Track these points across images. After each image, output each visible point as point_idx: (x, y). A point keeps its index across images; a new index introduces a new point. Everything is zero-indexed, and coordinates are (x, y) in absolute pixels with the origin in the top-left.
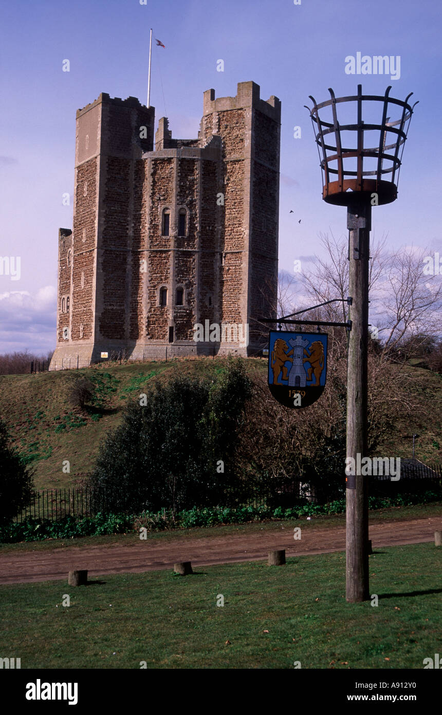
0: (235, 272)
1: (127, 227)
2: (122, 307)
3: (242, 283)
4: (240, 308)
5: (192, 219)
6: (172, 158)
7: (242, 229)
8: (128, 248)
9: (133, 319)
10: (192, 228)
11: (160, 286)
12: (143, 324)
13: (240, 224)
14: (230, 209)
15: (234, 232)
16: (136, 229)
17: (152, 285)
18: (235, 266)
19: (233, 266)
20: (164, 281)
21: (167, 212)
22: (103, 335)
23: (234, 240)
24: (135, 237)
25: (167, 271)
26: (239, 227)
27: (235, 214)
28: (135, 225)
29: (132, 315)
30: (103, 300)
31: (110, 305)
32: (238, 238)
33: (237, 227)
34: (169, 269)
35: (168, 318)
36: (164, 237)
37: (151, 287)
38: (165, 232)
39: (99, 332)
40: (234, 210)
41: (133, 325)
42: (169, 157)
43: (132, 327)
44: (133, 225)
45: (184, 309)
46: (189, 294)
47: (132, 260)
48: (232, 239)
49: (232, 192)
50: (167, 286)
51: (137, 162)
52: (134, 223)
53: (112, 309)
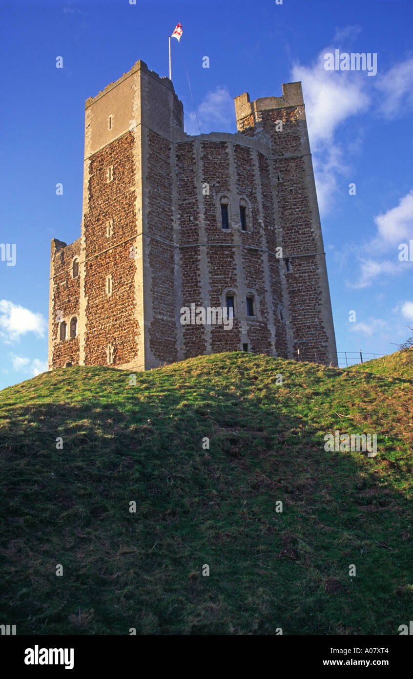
0: (309, 279)
1: (172, 217)
2: (173, 319)
3: (321, 292)
4: (323, 322)
5: (255, 212)
6: (226, 143)
7: (312, 230)
8: (175, 244)
9: (187, 335)
10: (255, 222)
11: (225, 291)
12: (206, 341)
13: (307, 224)
14: (291, 209)
15: (299, 234)
16: (184, 221)
17: (215, 289)
18: (308, 272)
19: (305, 273)
20: (230, 285)
21: (224, 201)
22: (155, 355)
23: (301, 243)
24: (183, 231)
25: (232, 272)
26: (306, 228)
27: (298, 214)
28: (182, 216)
29: (186, 330)
30: (152, 305)
31: (160, 314)
32: (306, 241)
33: (303, 229)
34: (235, 269)
35: (239, 332)
36: (224, 230)
37: (213, 292)
38: (226, 224)
39: (149, 349)
40: (297, 210)
41: (189, 343)
42: (222, 141)
43: (186, 347)
44: (179, 216)
45: (258, 322)
46: (262, 303)
47: (181, 259)
48: (298, 241)
49: (291, 190)
50: (234, 290)
51: (179, 146)
52: (179, 214)
53: (162, 320)
